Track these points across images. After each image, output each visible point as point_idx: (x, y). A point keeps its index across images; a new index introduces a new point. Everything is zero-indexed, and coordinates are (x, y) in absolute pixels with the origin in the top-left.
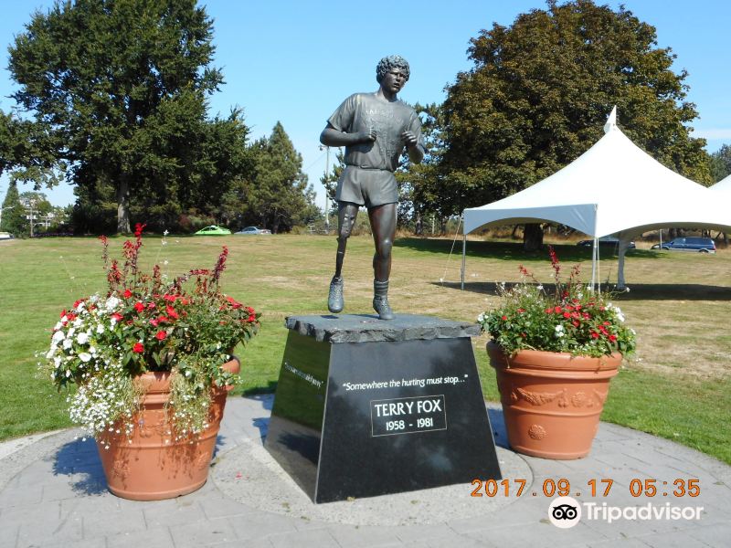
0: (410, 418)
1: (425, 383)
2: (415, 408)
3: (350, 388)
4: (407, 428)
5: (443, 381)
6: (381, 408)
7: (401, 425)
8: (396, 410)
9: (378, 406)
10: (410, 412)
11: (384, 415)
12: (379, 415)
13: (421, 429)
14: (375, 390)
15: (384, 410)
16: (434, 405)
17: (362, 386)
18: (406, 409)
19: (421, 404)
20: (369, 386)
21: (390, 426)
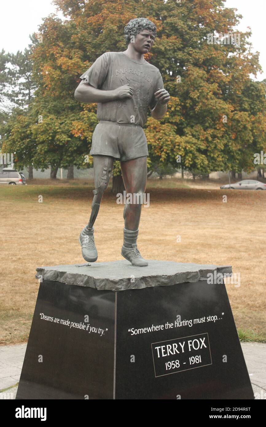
0: (183, 357)
1: (193, 323)
2: (186, 346)
3: (134, 333)
4: (182, 367)
5: (206, 320)
6: (160, 349)
7: (177, 364)
8: (172, 350)
9: (158, 348)
10: (183, 351)
11: (163, 356)
12: (159, 357)
13: (193, 366)
14: (154, 333)
15: (163, 351)
16: (201, 343)
17: (144, 330)
18: (179, 348)
19: (191, 343)
20: (149, 330)
21: (169, 365)
